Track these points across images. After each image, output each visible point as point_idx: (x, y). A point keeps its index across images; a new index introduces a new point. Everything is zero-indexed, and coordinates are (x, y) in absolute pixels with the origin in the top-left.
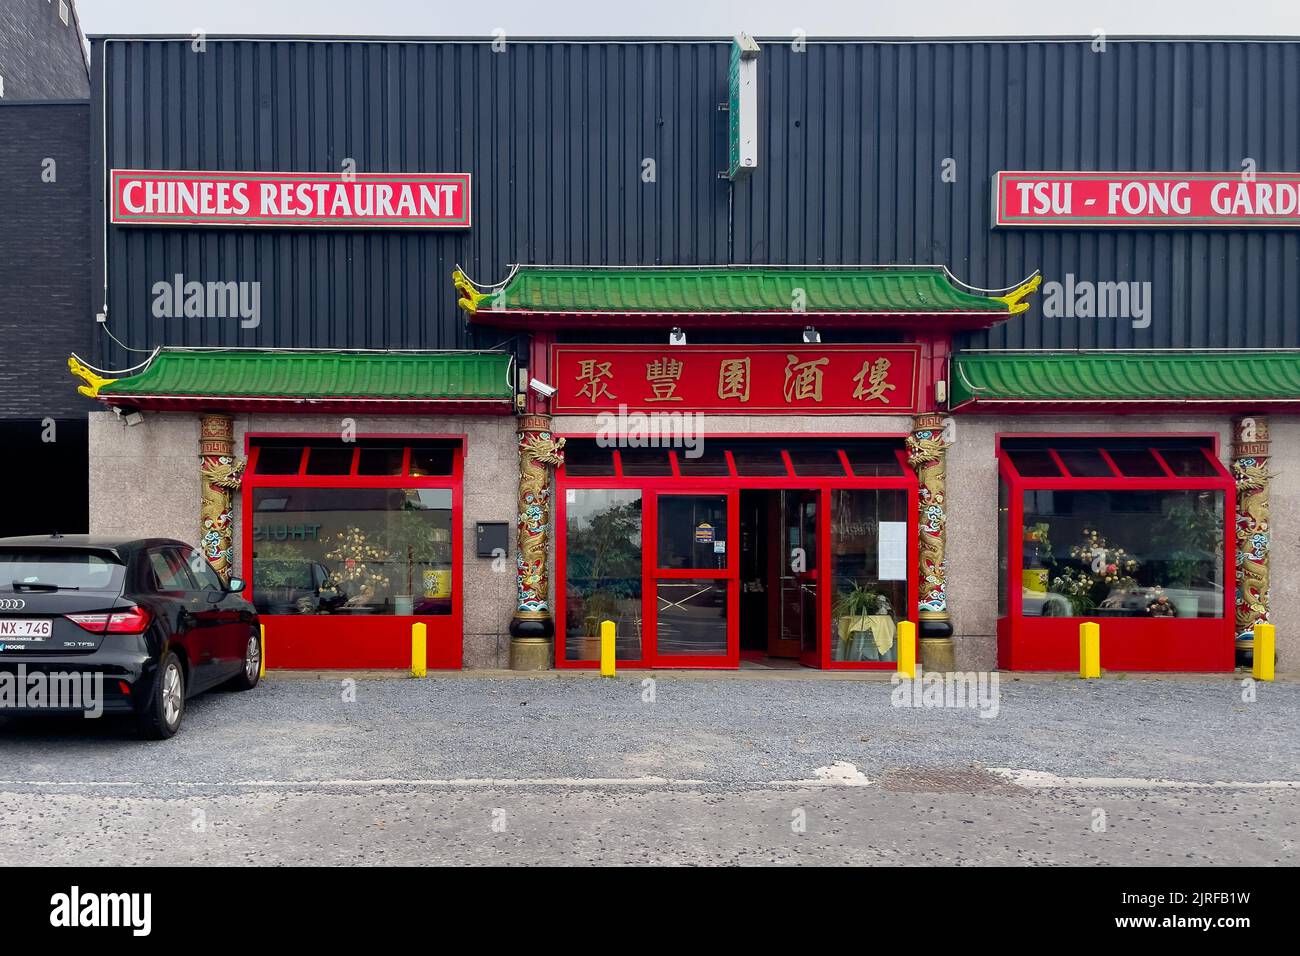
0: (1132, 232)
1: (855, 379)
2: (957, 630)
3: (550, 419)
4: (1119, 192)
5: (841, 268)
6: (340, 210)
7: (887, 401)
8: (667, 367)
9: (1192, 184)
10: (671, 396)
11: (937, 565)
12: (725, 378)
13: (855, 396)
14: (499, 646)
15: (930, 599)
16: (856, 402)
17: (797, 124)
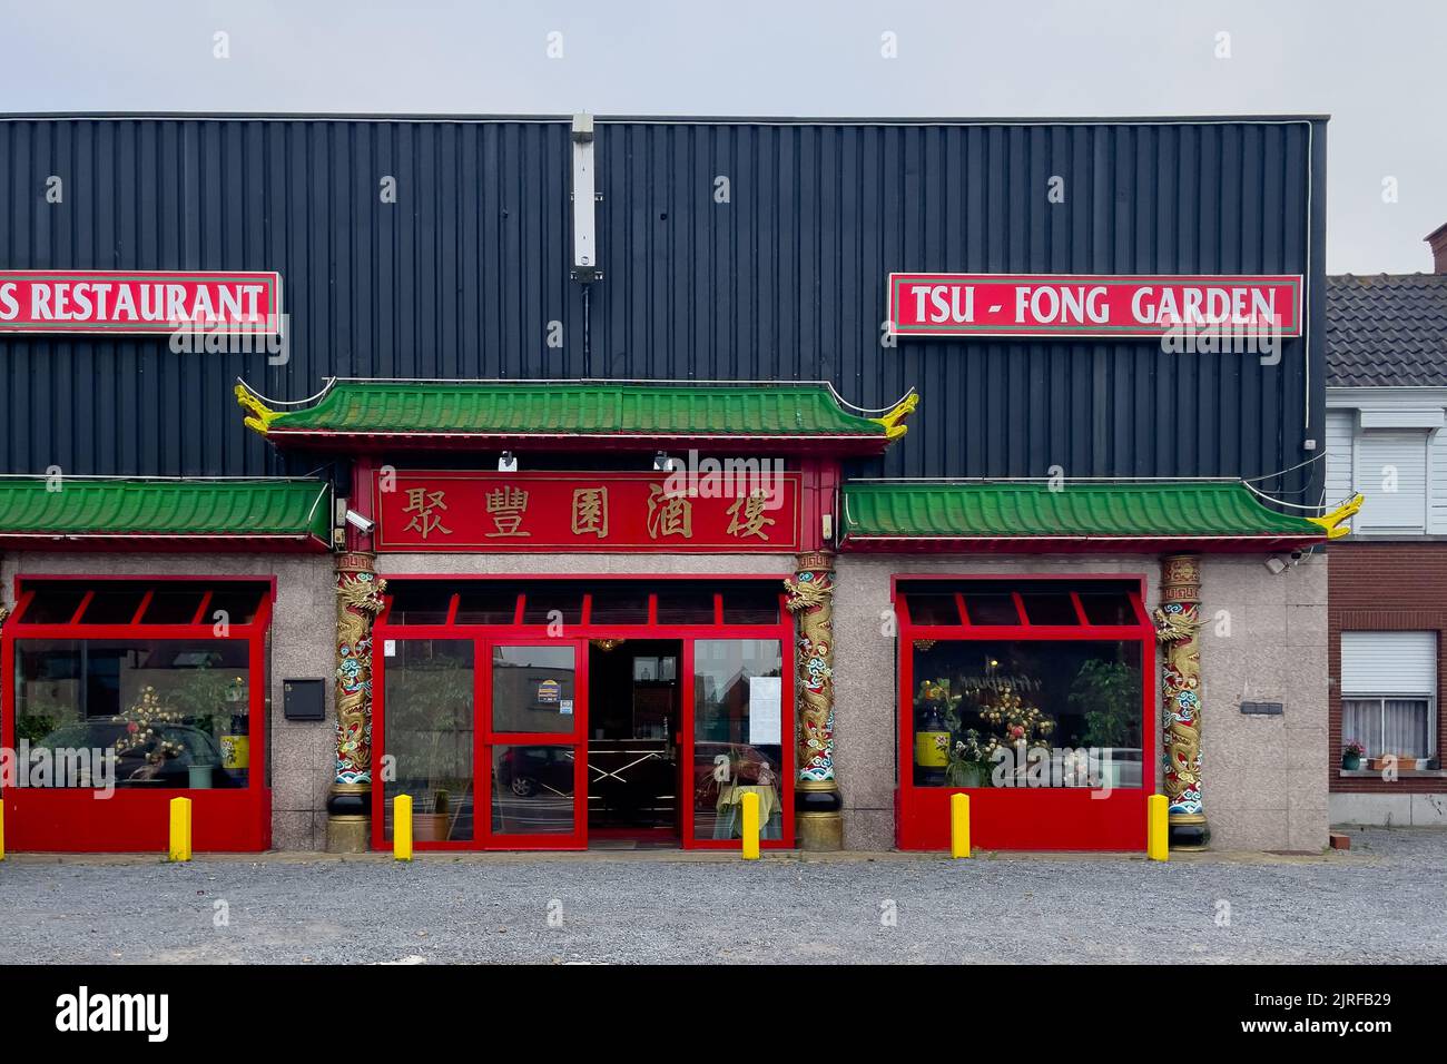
0: (1047, 344)
1: (728, 513)
2: (848, 801)
3: (374, 558)
4: (1028, 297)
5: (715, 385)
6: (124, 314)
7: (766, 538)
8: (510, 496)
9: (1110, 288)
10: (519, 530)
11: (819, 727)
12: (579, 510)
13: (729, 532)
14: (314, 825)
15: (811, 767)
16: (731, 538)
17: (664, 217)
